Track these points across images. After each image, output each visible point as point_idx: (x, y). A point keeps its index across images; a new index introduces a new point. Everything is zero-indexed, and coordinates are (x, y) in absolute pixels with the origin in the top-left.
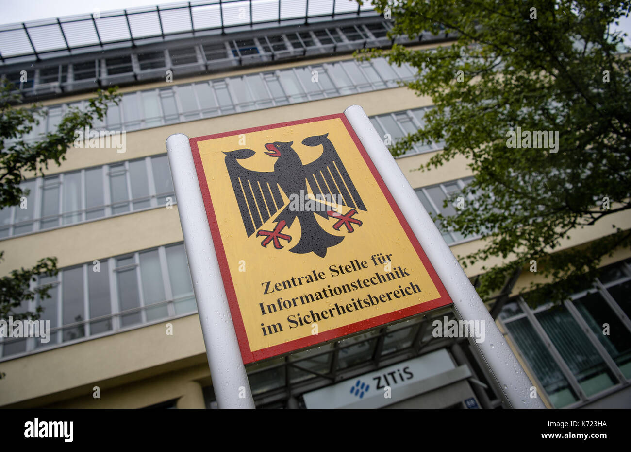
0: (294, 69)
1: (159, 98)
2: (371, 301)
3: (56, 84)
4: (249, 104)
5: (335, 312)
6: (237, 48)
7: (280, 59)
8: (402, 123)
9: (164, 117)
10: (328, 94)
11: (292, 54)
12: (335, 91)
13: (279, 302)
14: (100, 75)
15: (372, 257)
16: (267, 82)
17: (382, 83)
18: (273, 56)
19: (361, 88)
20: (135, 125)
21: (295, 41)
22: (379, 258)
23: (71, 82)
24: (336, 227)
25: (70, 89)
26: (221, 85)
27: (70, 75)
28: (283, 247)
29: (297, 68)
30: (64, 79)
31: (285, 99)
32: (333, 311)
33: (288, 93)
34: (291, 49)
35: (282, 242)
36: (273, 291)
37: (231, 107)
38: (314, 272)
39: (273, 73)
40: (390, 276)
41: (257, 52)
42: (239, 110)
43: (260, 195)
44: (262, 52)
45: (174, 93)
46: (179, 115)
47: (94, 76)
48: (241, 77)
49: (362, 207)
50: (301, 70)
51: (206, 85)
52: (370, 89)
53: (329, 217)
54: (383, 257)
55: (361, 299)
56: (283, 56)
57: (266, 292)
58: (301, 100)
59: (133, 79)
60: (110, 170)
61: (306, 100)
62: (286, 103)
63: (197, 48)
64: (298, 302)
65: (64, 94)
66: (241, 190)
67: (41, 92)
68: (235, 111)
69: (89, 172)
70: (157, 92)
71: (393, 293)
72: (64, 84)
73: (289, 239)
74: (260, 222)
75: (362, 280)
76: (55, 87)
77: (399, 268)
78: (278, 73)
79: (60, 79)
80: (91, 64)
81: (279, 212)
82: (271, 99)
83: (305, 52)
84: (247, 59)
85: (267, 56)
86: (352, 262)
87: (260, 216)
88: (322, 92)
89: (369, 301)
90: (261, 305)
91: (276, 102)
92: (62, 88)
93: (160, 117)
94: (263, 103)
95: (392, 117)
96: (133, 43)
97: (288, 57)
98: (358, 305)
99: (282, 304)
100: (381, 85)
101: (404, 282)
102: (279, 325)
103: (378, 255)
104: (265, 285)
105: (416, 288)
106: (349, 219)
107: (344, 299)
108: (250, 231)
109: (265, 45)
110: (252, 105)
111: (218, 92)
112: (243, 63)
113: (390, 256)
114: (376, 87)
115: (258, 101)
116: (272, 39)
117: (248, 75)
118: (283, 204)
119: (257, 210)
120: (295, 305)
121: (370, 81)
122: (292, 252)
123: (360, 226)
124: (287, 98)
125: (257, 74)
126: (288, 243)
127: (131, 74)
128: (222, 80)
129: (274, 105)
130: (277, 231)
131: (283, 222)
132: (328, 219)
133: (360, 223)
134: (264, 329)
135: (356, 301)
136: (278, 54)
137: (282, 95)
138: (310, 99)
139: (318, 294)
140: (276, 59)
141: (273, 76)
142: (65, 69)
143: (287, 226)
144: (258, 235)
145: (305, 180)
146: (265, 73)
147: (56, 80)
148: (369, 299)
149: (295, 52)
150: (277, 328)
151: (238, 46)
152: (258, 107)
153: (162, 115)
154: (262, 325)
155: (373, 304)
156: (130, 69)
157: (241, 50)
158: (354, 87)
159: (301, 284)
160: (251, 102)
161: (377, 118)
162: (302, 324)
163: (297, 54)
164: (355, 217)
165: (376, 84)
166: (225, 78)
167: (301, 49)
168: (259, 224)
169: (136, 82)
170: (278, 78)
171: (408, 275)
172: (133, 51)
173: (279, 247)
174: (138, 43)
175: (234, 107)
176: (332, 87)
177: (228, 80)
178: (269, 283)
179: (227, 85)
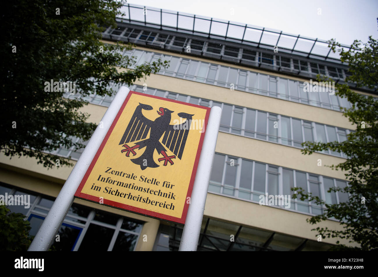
0: (288, 80)
1: (209, 68)
2: (147, 201)
3: (163, 43)
4: (255, 90)
5: (127, 196)
6: (261, 57)
7: (283, 71)
8: (339, 135)
9: (207, 79)
10: (302, 101)
11: (291, 71)
12: (307, 101)
13: (108, 179)
14: (185, 47)
15: (165, 182)
16: (270, 81)
17: (338, 107)
18: (279, 68)
19: (323, 105)
20: (191, 77)
21: (296, 64)
22: (167, 184)
23: (171, 45)
24: (160, 160)
25: (169, 48)
26: (244, 73)
27: (172, 41)
28: (129, 156)
29: (290, 80)
30: (168, 42)
31: (276, 94)
32: (127, 195)
33: (279, 92)
34: (292, 68)
35: (131, 154)
36: (110, 173)
37: (244, 87)
38: (133, 174)
39: (275, 78)
40: (165, 195)
41: (272, 63)
42: (247, 90)
43: (139, 129)
44: (275, 64)
45: (218, 69)
46: (215, 81)
47: (182, 46)
48: (257, 73)
49: (180, 157)
50: (293, 82)
51: (236, 71)
52: (329, 108)
53: (160, 154)
54: (169, 185)
55: (143, 198)
56: (285, 70)
57: (106, 172)
58: (285, 99)
59: (200, 54)
60: (168, 95)
61: (287, 100)
62: (275, 97)
63: (240, 50)
64: (116, 183)
65: (165, 49)
66: (133, 123)
67: (155, 45)
68: (245, 90)
69: (158, 92)
70: (209, 65)
71: (159, 203)
72: (167, 45)
73: (135, 154)
74: (129, 141)
75: (151, 189)
76: (162, 45)
77: (173, 194)
78: (278, 79)
79: (166, 41)
80: (184, 39)
81: (141, 140)
82: (267, 91)
83: (299, 73)
84: (265, 65)
85: (276, 67)
86: (153, 179)
87: (131, 138)
88: (299, 99)
89: (146, 201)
90: (100, 176)
91: (270, 94)
92: (165, 46)
93: (205, 78)
94: (262, 92)
95: (335, 130)
96: (209, 36)
97: (288, 72)
98: (139, 199)
99: (108, 180)
100: (337, 108)
101: (169, 201)
102: (100, 188)
103: (168, 182)
104: (109, 169)
105: (172, 207)
106: (169, 159)
107: (135, 193)
108: (121, 142)
109: (278, 61)
110: (256, 91)
111: (241, 77)
112: (261, 66)
113: (173, 186)
114: (333, 107)
115: (260, 89)
116: (283, 59)
117: (261, 74)
118: (145, 138)
119: (132, 135)
120: (113, 184)
121: (331, 104)
122: (131, 161)
123: (171, 165)
124: (277, 94)
125: (266, 75)
126: (133, 156)
127: (201, 51)
128: (246, 71)
129: (268, 95)
130: (133, 148)
131: (138, 146)
132: (159, 154)
133: (172, 163)
134: (93, 186)
135: (140, 197)
136: (283, 68)
137: (275, 91)
138: (290, 99)
139: (126, 184)
140: (280, 70)
141: (275, 80)
142: (171, 37)
143: (138, 148)
144: (123, 146)
145: (164, 132)
146: (271, 76)
147: (164, 41)
148: (146, 199)
149: (293, 71)
150: (98, 189)
151: (263, 56)
152: (258, 93)
153: (206, 77)
154: (94, 184)
155: (146, 202)
156: (201, 48)
157: (263, 59)
158: (319, 103)
159: (123, 176)
160: (256, 89)
161: (325, 126)
162: (109, 193)
163: (294, 72)
164: (173, 160)
165: (334, 106)
166: (248, 71)
167: (297, 70)
168: (128, 141)
169: (201, 56)
170: (277, 81)
171: (174, 199)
172: (207, 40)
173: (127, 155)
174: (211, 37)
175: (246, 87)
176: (306, 98)
177: (249, 73)
178: (111, 168)
179: (247, 75)
